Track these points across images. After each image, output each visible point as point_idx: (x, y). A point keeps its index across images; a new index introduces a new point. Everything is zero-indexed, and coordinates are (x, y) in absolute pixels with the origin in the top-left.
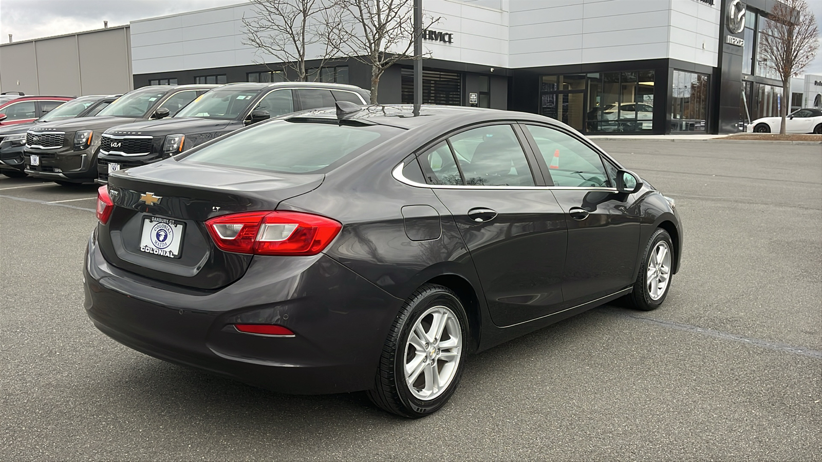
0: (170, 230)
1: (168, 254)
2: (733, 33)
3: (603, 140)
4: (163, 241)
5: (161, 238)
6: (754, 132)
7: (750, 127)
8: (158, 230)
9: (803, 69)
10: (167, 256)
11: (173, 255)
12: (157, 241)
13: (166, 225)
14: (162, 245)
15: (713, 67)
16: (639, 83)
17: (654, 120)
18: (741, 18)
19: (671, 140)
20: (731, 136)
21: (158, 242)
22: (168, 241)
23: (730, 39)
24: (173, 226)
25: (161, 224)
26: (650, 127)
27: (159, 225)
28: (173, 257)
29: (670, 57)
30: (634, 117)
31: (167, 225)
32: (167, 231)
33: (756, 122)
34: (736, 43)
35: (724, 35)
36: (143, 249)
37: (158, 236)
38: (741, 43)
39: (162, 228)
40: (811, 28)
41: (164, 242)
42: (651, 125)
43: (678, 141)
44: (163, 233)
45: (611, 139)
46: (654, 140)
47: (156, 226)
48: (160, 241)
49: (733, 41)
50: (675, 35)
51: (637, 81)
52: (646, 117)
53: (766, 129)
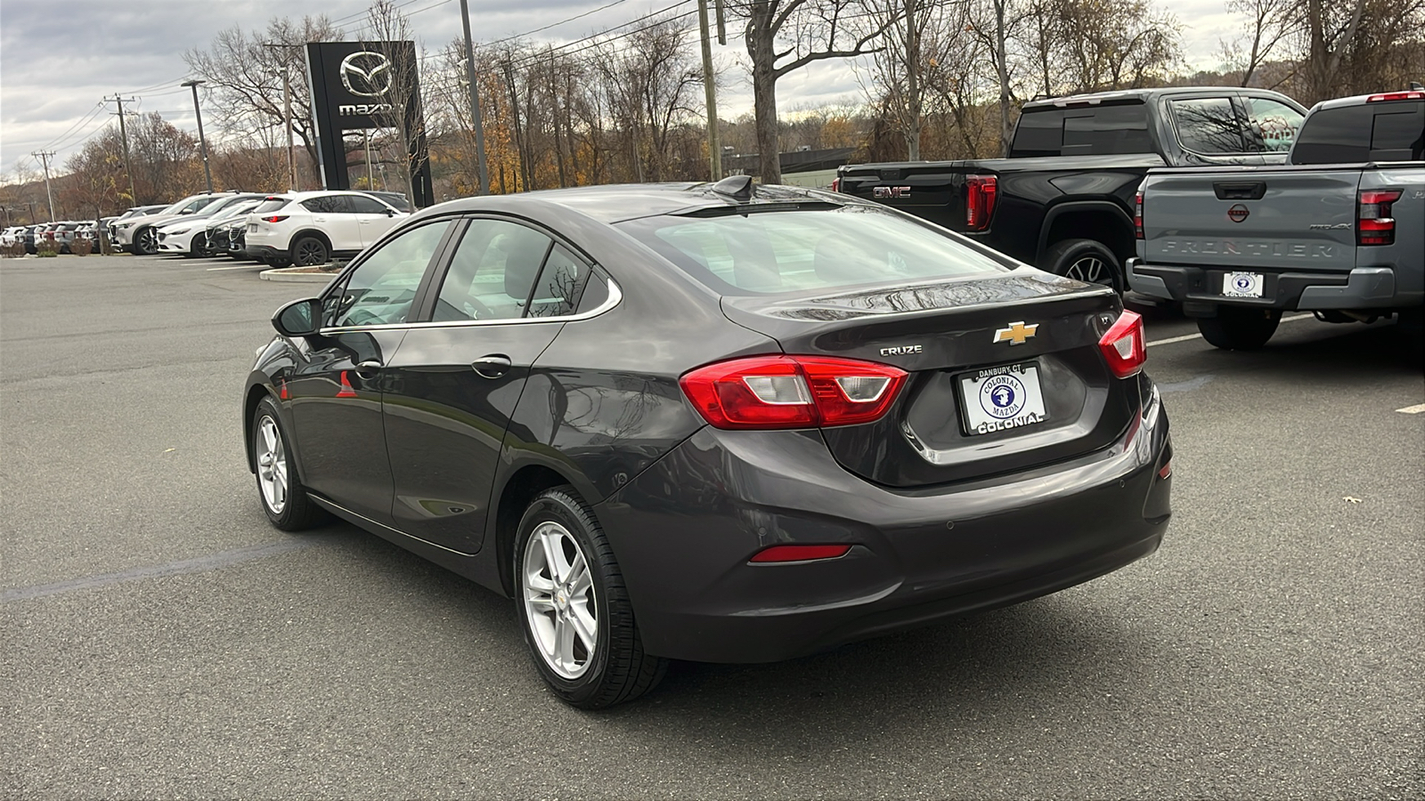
1: (1032, 420)
4: (1008, 404)
5: (1004, 401)
8: (994, 387)
10: (1032, 423)
11: (1040, 417)
12: (997, 408)
13: (1003, 376)
14: (1009, 411)
21: (1000, 409)
22: (1018, 401)
24: (1017, 374)
25: (994, 378)
27: (990, 381)
28: (1042, 420)
31: (1007, 377)
32: (1011, 386)
36: (982, 429)
37: (996, 399)
39: (998, 385)
41: (1012, 405)
44: (1003, 392)
47: (986, 385)
48: (1003, 406)
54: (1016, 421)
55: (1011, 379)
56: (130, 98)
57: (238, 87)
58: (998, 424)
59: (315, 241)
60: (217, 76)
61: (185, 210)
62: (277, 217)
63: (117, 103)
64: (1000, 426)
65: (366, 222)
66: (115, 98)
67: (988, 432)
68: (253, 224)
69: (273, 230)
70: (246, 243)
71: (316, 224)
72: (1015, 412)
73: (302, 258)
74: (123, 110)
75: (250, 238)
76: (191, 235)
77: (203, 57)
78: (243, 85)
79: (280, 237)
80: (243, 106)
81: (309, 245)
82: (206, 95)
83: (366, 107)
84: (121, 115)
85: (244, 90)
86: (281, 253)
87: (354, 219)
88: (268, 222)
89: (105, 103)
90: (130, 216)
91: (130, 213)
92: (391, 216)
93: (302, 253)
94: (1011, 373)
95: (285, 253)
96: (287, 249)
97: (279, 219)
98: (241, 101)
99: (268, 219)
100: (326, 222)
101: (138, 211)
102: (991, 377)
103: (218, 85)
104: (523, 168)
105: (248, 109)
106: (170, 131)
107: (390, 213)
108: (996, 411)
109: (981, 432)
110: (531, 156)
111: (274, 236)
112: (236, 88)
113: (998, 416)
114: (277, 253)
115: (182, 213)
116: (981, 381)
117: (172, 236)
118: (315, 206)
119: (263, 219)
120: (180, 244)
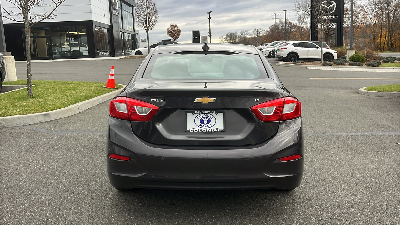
0: (212, 117)
2: (114, 10)
3: (67, 62)
4: (207, 124)
6: (136, 55)
7: (134, 53)
8: (202, 117)
9: (154, 27)
11: (220, 130)
12: (201, 124)
14: (207, 126)
15: (109, 25)
16: (70, 33)
17: (89, 51)
18: (117, 3)
19: (102, 60)
20: (127, 57)
21: (203, 125)
23: (114, 12)
24: (214, 115)
26: (87, 54)
29: (93, 20)
30: (79, 50)
31: (209, 115)
32: (210, 118)
33: (136, 50)
34: (116, 14)
35: (112, 10)
38: (118, 14)
39: (204, 117)
40: (155, 9)
41: (209, 124)
42: (88, 53)
43: (105, 60)
45: (71, 61)
46: (93, 61)
47: (199, 116)
48: (205, 124)
49: (115, 13)
50: (94, 9)
51: (69, 32)
52: (85, 50)
53: (141, 53)
54: (208, 130)
55: (210, 115)
56: (278, 15)
57: (306, 11)
58: (199, 130)
59: (294, 55)
60: (301, 8)
61: (272, 45)
62: (285, 48)
63: (275, 16)
64: (200, 130)
65: (310, 50)
66: (274, 15)
67: (194, 132)
68: (279, 50)
69: (283, 52)
70: (277, 55)
71: (295, 50)
72: (210, 127)
73: (290, 60)
74: (276, 18)
75: (278, 54)
76: (269, 52)
77: (298, 3)
78: (308, 11)
79: (284, 54)
80: (307, 16)
81: (292, 56)
82: (298, 13)
83: (326, 17)
84: (275, 19)
85: (308, 12)
86: (284, 58)
87: (307, 49)
88: (282, 49)
89: (272, 16)
90: (261, 46)
91: (261, 45)
92: (318, 49)
93: (290, 58)
94: (211, 114)
95: (285, 58)
96: (286, 57)
97: (285, 49)
98: (307, 15)
99: (282, 48)
100: (298, 50)
101: (263, 45)
102: (202, 114)
103: (301, 11)
104: (389, 36)
105: (308, 17)
106: (290, 23)
107: (317, 48)
108: (201, 125)
109: (190, 131)
110: (392, 32)
111: (283, 53)
112: (306, 12)
113: (202, 127)
114: (283, 58)
115: (271, 46)
116: (196, 115)
117: (264, 52)
118: (295, 45)
119: (281, 48)
120: (266, 54)
